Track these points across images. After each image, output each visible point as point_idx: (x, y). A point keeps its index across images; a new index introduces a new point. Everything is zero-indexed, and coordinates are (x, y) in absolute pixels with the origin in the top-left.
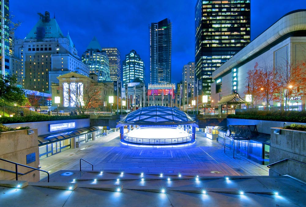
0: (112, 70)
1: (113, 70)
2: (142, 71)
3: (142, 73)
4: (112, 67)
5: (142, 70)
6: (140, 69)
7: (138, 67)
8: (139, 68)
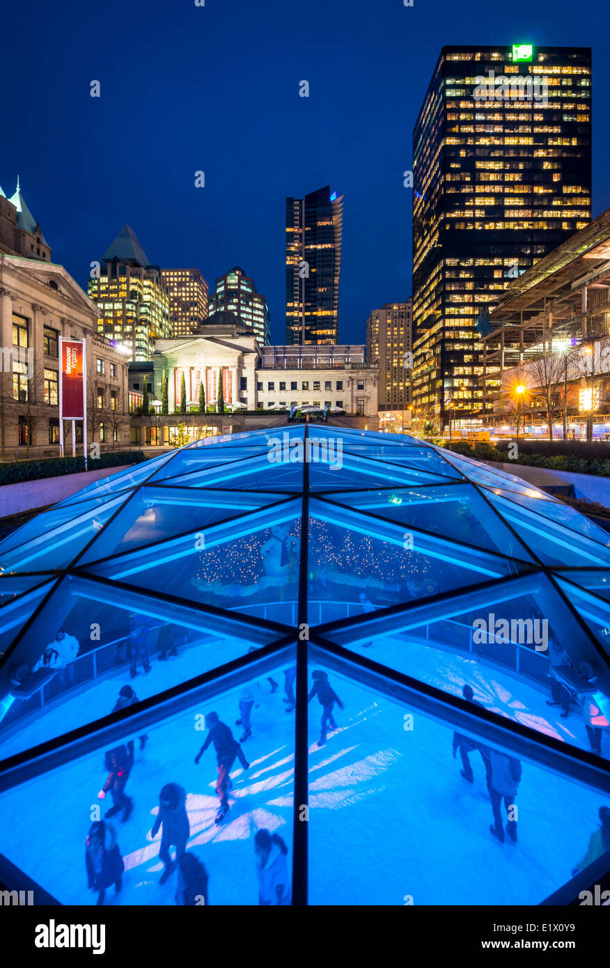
0: (185, 326)
1: (188, 326)
2: (261, 323)
3: (260, 330)
4: (184, 319)
5: (261, 320)
6: (255, 318)
7: (250, 311)
8: (253, 314)
